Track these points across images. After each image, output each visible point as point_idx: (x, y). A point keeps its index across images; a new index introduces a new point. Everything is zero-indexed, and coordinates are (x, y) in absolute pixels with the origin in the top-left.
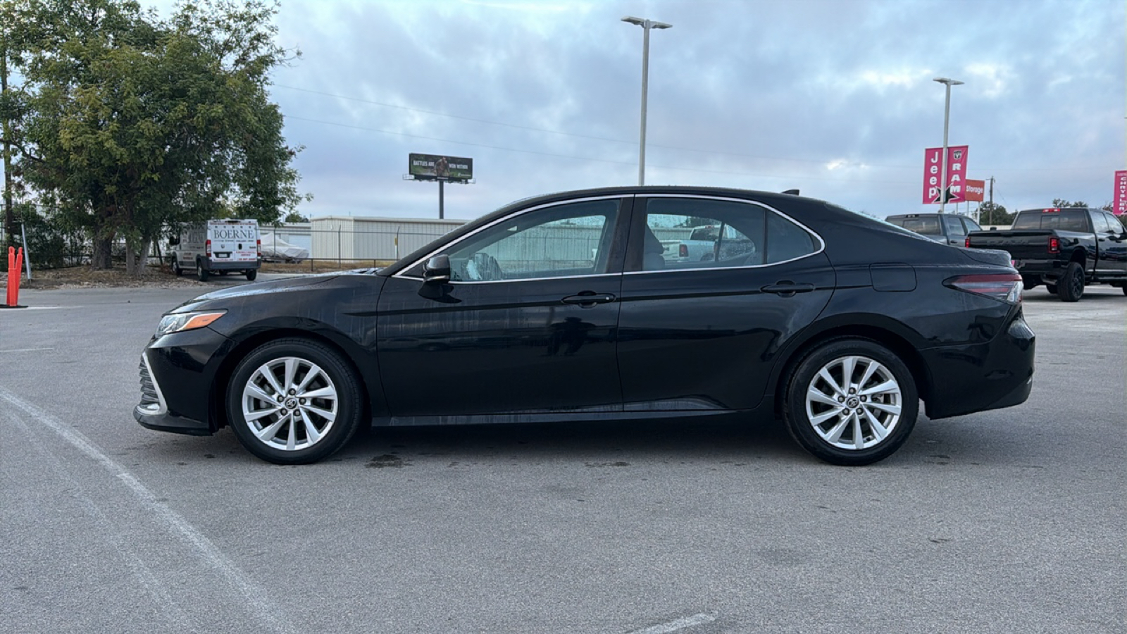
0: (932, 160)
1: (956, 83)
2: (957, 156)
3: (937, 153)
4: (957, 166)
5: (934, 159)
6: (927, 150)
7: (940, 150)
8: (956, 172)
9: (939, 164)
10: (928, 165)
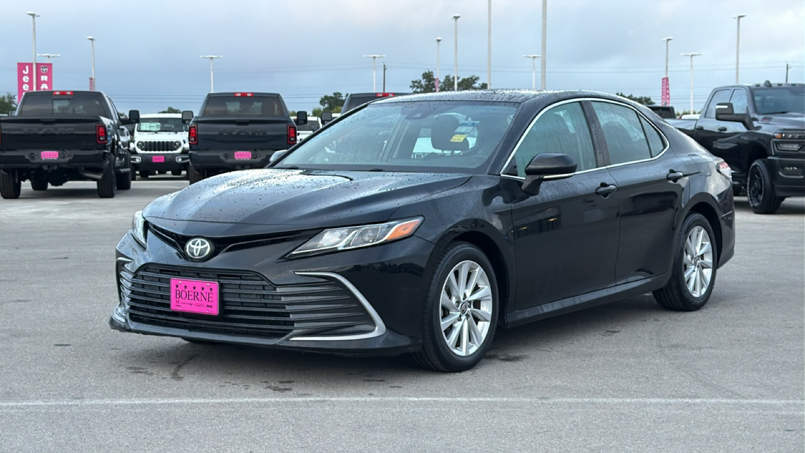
0: (24, 72)
1: (37, 16)
2: (44, 70)
3: (27, 67)
4: (44, 78)
5: (26, 71)
6: (18, 64)
7: (30, 65)
8: (44, 82)
9: (30, 75)
10: (21, 75)
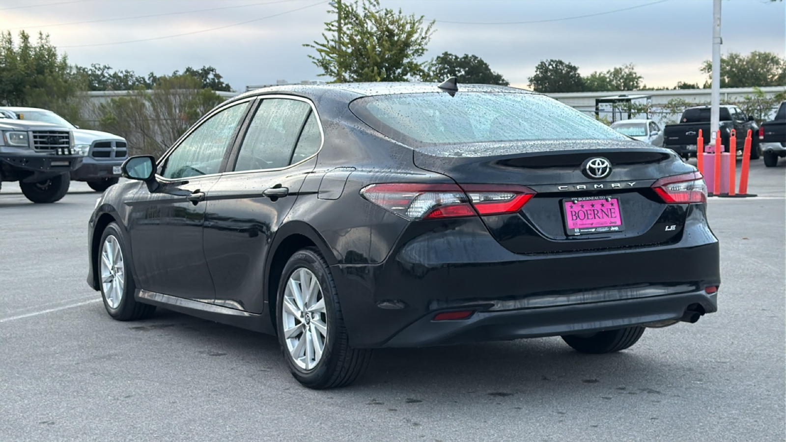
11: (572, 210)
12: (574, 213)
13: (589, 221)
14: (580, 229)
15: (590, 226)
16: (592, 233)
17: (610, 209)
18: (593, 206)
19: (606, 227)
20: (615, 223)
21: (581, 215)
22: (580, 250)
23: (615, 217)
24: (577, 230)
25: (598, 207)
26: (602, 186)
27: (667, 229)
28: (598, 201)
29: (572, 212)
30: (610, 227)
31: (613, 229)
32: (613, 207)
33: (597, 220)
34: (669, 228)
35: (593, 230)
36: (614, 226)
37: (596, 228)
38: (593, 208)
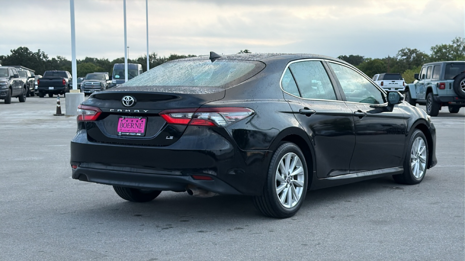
11: (122, 122)
12: (122, 124)
13: (128, 129)
14: (122, 132)
15: (128, 131)
16: (127, 135)
17: (140, 124)
18: (132, 121)
19: (134, 133)
20: (141, 131)
21: (125, 125)
22: (119, 143)
23: (142, 128)
24: (120, 133)
25: (134, 122)
26: (138, 111)
27: (167, 138)
28: (135, 119)
29: (121, 123)
30: (136, 133)
31: (138, 134)
32: (142, 123)
33: (132, 129)
34: (169, 137)
35: (128, 134)
36: (139, 133)
37: (130, 133)
38: (132, 123)
